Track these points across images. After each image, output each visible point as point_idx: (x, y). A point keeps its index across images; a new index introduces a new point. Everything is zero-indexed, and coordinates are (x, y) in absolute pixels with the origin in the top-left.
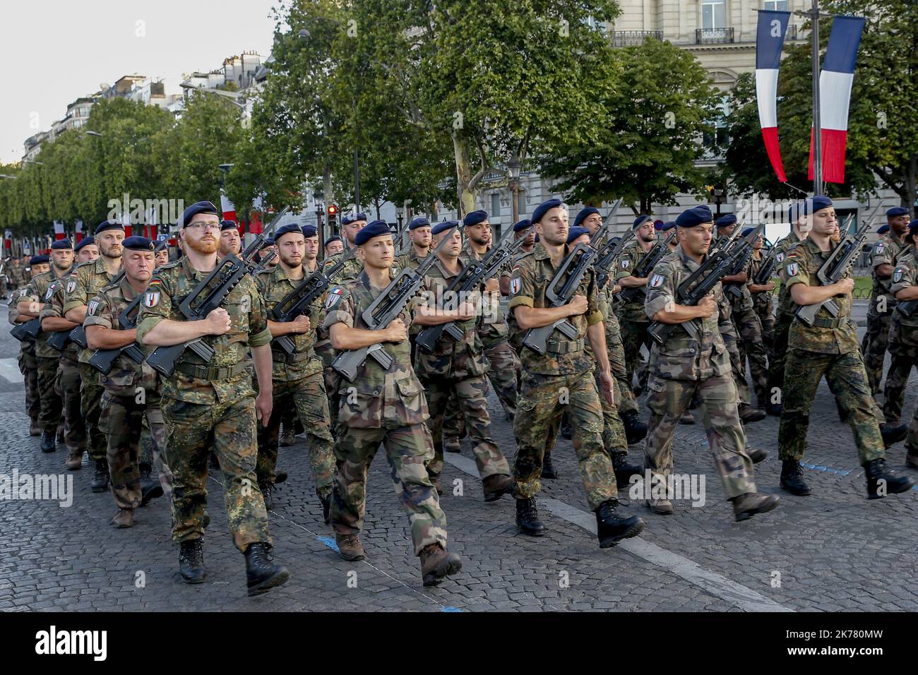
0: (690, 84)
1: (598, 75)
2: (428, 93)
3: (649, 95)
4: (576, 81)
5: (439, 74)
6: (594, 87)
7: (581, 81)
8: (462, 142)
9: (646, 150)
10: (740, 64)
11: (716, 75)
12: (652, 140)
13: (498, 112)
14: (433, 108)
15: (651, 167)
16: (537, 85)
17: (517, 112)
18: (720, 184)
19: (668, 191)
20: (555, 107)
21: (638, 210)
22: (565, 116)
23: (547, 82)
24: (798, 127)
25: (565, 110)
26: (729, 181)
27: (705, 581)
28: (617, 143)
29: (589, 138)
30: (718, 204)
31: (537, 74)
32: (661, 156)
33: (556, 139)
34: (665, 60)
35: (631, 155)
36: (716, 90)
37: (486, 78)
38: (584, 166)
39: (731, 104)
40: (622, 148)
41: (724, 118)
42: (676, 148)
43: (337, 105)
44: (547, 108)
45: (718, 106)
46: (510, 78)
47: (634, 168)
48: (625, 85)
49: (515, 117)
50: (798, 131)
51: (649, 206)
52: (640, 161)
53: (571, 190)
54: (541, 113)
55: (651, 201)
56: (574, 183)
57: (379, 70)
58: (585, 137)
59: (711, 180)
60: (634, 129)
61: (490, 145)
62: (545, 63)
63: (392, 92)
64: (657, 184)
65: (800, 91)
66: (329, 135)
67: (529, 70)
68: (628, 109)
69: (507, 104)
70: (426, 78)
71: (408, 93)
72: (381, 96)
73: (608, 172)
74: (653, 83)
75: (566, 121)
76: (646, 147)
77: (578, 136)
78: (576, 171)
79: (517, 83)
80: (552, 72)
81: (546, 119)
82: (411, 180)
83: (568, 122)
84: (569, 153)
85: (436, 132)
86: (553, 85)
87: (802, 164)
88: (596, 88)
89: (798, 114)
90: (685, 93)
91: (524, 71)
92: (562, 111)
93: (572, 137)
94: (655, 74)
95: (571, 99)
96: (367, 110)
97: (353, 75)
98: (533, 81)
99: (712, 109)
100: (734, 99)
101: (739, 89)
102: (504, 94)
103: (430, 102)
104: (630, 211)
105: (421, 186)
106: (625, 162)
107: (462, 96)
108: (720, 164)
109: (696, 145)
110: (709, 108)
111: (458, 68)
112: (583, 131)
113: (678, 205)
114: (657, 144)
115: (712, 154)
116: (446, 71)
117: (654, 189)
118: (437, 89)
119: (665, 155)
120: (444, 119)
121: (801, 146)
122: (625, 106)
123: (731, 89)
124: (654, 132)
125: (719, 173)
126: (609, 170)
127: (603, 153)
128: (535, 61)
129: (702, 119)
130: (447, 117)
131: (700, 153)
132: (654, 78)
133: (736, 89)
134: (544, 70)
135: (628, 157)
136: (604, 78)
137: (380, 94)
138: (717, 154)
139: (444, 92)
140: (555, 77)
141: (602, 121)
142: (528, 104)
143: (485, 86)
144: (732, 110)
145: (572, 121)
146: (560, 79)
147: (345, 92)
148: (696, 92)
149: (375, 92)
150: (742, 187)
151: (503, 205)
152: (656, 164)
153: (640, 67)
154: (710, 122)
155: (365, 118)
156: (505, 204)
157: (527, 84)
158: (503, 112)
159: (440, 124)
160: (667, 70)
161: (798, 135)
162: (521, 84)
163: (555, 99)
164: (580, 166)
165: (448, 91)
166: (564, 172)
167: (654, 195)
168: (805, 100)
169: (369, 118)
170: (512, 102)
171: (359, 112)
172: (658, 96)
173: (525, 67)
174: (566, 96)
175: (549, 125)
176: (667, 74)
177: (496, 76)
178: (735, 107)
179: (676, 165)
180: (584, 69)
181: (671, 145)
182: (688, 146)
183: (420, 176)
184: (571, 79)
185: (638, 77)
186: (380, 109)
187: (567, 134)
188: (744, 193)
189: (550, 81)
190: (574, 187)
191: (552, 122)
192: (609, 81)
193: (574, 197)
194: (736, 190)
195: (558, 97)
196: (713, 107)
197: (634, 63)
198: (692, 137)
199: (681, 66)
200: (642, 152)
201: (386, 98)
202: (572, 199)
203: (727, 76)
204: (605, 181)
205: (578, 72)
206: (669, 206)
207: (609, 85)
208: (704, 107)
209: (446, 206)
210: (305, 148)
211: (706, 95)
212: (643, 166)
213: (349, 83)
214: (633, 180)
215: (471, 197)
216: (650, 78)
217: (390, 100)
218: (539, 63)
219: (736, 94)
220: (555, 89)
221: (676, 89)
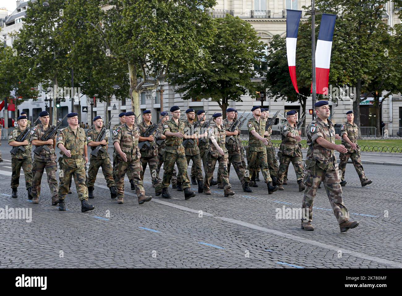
0: (249, 39)
1: (205, 35)
2: (116, 40)
3: (228, 44)
4: (194, 37)
5: (123, 30)
6: (203, 40)
7: (196, 37)
8: (133, 66)
9: (226, 72)
10: (273, 29)
11: (261, 34)
12: (230, 67)
13: (154, 51)
14: (119, 48)
15: (229, 81)
16: (174, 39)
17: (164, 52)
18: (263, 91)
19: (237, 94)
20: (183, 50)
21: (221, 103)
22: (188, 54)
23: (179, 37)
24: (304, 64)
25: (188, 52)
26: (267, 90)
27: (285, 236)
28: (211, 68)
29: (200, 66)
30: (262, 101)
31: (174, 33)
32: (233, 75)
33: (183, 66)
34: (237, 27)
35: (218, 74)
36: (262, 42)
37: (148, 34)
38: (193, 79)
39: (269, 50)
40: (214, 71)
41: (266, 57)
42: (241, 72)
43: (64, 43)
44: (179, 50)
45: (263, 51)
46: (161, 35)
47: (220, 81)
48: (216, 38)
49: (163, 54)
50: (303, 66)
51: (227, 101)
52: (223, 78)
53: (186, 92)
54: (176, 53)
55: (228, 99)
56: (188, 88)
57: (89, 26)
58: (198, 65)
59: (259, 88)
60: (220, 61)
61: (148, 68)
62: (179, 27)
63: (96, 38)
64: (231, 90)
65: (304, 46)
66: (57, 58)
67: (170, 31)
68: (217, 51)
69: (159, 48)
70: (116, 32)
71: (105, 39)
72: (90, 40)
73: (206, 83)
74: (230, 38)
75: (188, 57)
76: (226, 71)
77: (194, 65)
78: (189, 82)
79: (164, 37)
80: (182, 32)
81: (178, 56)
82: (99, 84)
83: (190, 58)
84: (186, 72)
85: (120, 60)
86: (182, 39)
87: (305, 83)
88: (204, 41)
89: (303, 57)
90: (246, 43)
91: (168, 31)
92: (187, 52)
93: (191, 66)
94: (232, 34)
95: (191, 46)
96: (81, 46)
97: (74, 28)
98: (172, 37)
99: (259, 52)
100: (271, 48)
101: (273, 43)
102: (157, 43)
103: (117, 45)
104: (217, 103)
105: (104, 87)
106: (216, 78)
107: (135, 42)
108: (263, 81)
109: (251, 70)
110: (258, 52)
111: (133, 28)
112: (197, 63)
113: (242, 101)
114: (231, 69)
115: (259, 75)
116: (127, 29)
117: (230, 93)
118: (121, 38)
119: (235, 75)
120: (125, 54)
121: (305, 74)
122: (215, 49)
123: (269, 43)
124: (230, 63)
125: (263, 85)
126: (206, 82)
127: (204, 73)
128: (173, 26)
129: (254, 57)
130: (127, 53)
131: (253, 74)
132: (231, 35)
133: (272, 42)
134: (178, 31)
135: (217, 75)
136: (208, 36)
137: (89, 39)
138: (262, 76)
139: (125, 40)
140: (184, 35)
141: (207, 58)
142: (170, 48)
143: (147, 38)
144: (269, 53)
145: (192, 57)
146: (186, 36)
147: (69, 37)
148: (251, 43)
149: (86, 38)
150: (275, 93)
151: (147, 98)
152: (231, 79)
153: (224, 30)
154: (258, 59)
155: (80, 51)
156: (149, 98)
157: (169, 38)
158: (156, 52)
159: (122, 56)
160: (237, 32)
161: (303, 68)
162: (166, 38)
163: (184, 46)
164: (191, 79)
165: (127, 40)
166: (182, 82)
167: (229, 96)
168: (307, 51)
169: (82, 51)
170: (162, 47)
171: (77, 48)
172: (233, 45)
173: (168, 29)
174: (189, 45)
175: (180, 59)
176: (237, 34)
177: (153, 33)
178: (271, 51)
179: (241, 81)
180: (198, 32)
181: (238, 70)
182: (247, 71)
183: (104, 82)
184: (191, 36)
185: (223, 35)
186: (89, 47)
187: (189, 64)
188: (276, 96)
189: (181, 37)
190: (188, 91)
191: (182, 58)
192: (211, 38)
193: (188, 96)
194: (271, 94)
195: (184, 45)
196: (260, 51)
197: (220, 27)
198: (249, 66)
199: (245, 30)
200: (224, 73)
201: (93, 41)
202: (187, 97)
203: (266, 35)
204: (204, 88)
205: (195, 33)
206: (237, 101)
207: (211, 40)
208: (256, 51)
209: (117, 98)
210: (44, 65)
211: (257, 45)
212: (224, 81)
213: (71, 31)
214: (218, 87)
215: (137, 94)
216: (229, 35)
217: (95, 42)
218: (176, 27)
219: (272, 45)
220: (183, 41)
221: (242, 41)
